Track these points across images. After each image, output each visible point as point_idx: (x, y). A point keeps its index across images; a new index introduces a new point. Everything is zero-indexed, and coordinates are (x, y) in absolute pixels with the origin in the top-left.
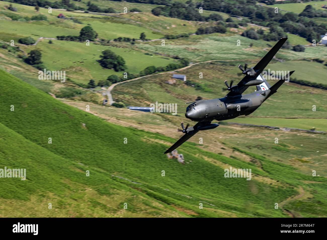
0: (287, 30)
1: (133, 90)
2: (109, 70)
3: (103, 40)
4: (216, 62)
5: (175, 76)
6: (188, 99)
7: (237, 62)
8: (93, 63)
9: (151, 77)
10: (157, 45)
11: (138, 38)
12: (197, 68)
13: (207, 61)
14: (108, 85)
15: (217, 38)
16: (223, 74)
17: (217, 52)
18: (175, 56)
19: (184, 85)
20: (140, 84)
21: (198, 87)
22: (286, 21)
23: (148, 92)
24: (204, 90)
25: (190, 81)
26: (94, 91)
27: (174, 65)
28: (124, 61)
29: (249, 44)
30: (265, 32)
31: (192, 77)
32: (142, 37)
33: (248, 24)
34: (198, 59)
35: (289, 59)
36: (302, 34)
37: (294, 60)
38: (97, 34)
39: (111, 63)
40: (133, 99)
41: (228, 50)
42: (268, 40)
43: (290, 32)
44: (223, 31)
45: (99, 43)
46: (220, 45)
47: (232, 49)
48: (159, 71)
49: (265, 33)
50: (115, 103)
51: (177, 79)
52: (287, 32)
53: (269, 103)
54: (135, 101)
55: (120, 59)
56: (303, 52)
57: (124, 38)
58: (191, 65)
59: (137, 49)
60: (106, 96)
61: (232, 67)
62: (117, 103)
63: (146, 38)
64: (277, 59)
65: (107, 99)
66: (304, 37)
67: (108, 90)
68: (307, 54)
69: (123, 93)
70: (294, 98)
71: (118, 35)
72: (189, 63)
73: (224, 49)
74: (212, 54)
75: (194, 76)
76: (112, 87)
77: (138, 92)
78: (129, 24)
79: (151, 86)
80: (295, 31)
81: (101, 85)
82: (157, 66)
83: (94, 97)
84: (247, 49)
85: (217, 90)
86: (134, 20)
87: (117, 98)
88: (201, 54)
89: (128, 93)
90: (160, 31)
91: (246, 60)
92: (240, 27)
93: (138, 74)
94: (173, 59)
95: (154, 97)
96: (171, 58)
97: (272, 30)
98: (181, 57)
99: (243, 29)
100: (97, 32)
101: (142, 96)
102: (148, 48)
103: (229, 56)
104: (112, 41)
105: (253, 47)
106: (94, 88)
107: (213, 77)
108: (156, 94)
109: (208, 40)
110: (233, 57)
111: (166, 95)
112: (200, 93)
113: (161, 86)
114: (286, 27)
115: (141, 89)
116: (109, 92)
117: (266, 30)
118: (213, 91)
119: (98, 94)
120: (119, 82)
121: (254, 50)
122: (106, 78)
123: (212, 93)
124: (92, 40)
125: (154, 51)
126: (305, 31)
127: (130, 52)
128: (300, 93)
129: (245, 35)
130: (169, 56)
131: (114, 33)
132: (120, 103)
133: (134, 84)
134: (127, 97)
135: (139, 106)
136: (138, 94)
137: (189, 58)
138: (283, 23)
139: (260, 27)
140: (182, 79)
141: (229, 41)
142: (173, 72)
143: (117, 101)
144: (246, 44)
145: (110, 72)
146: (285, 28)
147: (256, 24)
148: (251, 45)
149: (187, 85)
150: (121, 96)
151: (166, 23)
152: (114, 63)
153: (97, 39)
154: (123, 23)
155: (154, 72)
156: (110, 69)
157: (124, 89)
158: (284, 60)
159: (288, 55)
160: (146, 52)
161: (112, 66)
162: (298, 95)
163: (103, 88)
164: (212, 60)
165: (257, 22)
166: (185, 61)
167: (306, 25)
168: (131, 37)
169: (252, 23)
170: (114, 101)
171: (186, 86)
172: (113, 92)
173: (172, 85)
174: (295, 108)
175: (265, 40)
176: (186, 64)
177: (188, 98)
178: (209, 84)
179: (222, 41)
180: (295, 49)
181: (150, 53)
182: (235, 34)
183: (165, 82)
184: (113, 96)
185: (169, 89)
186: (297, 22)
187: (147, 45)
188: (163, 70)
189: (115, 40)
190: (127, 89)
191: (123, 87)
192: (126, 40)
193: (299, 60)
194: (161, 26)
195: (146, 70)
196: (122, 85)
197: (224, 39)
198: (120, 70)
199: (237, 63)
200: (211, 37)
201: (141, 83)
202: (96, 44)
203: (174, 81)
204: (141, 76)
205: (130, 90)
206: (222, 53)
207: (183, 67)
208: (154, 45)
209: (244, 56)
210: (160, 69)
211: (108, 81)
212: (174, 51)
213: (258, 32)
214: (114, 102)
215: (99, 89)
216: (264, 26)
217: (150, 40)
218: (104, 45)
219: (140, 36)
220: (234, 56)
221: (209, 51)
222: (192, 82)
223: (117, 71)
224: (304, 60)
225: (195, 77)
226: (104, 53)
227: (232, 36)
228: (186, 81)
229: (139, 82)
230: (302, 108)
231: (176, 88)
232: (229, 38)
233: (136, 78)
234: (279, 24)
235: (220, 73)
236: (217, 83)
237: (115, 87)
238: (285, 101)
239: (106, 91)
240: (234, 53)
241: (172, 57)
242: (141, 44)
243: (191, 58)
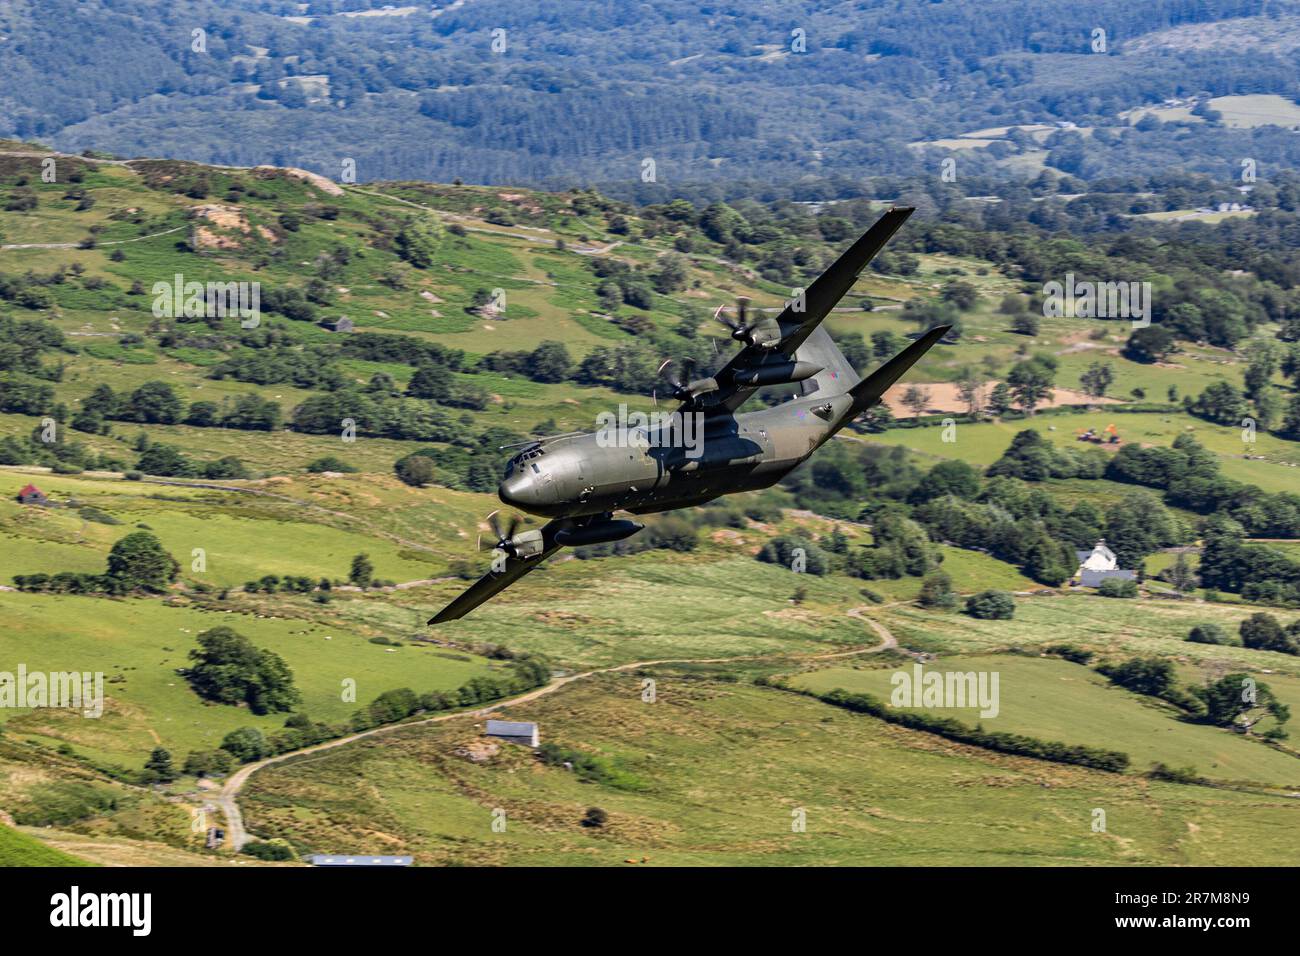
0: (942, 534)
1: (324, 786)
2: (230, 707)
3: (200, 589)
4: (657, 666)
5: (494, 726)
6: (550, 820)
7: (742, 667)
8: (164, 682)
9: (397, 732)
10: (417, 602)
11: (344, 577)
12: (585, 693)
13: (621, 663)
14: (224, 770)
15: (661, 569)
16: (688, 717)
17: (662, 626)
18: (494, 646)
19: (531, 761)
20: (352, 764)
21: (589, 772)
22: (935, 496)
23: (388, 793)
24: (616, 782)
25: (556, 748)
26: (167, 794)
27: (490, 681)
28: (286, 673)
29: (792, 592)
30: (850, 541)
31: (561, 733)
32: (360, 571)
33: (785, 511)
34: (587, 659)
35: (952, 648)
36: (1003, 548)
37: (972, 654)
38: (176, 564)
39: (235, 681)
40: (328, 823)
41: (709, 618)
42: (865, 576)
43: (952, 540)
44: (682, 544)
45: (188, 601)
46: (672, 600)
47: (719, 616)
48: (429, 709)
49: (850, 549)
50: (255, 843)
51: (501, 741)
52: (940, 541)
53: (875, 830)
54: (338, 833)
55: (270, 664)
56: (1009, 618)
57: (286, 578)
58: (557, 682)
59: (337, 622)
60: (219, 816)
61: (723, 685)
62: (264, 841)
63: (374, 577)
64: (904, 651)
65: (221, 828)
66: (1011, 560)
67: (225, 789)
68: (1023, 626)
69: (288, 802)
70: (977, 808)
71: (261, 567)
72: (549, 676)
73: (690, 613)
74: (641, 638)
75: (572, 725)
76: (239, 779)
77: (349, 795)
78: (304, 521)
79: (397, 768)
80: (972, 538)
81: (196, 769)
82: (420, 690)
83: (170, 820)
84: (785, 613)
85: (666, 779)
86: (325, 507)
87: (261, 823)
88: (597, 637)
89: (307, 801)
90: (428, 548)
91: (780, 655)
92: (752, 524)
93: (346, 721)
94: (485, 661)
95: (412, 815)
96: (477, 653)
97: (881, 535)
98: (515, 650)
99: (764, 533)
100: (177, 557)
101: (363, 812)
102: (382, 617)
103: (715, 642)
104: (237, 592)
105: (806, 604)
106: (170, 781)
107: (648, 727)
108: (422, 800)
109: (623, 582)
110: (727, 647)
111: (459, 804)
112: (598, 796)
113: (442, 768)
114: (936, 519)
115: (360, 782)
116: (231, 798)
117: (858, 535)
118: (651, 785)
119: (185, 806)
120: (269, 756)
121: (811, 618)
122: (218, 742)
123: (645, 792)
124: (158, 587)
125: (409, 628)
126: (1014, 534)
127: (312, 635)
128: (997, 785)
129: (774, 556)
130: (470, 648)
131: (247, 560)
132: (274, 841)
133: (329, 763)
134: (304, 815)
135: (352, 854)
136: (350, 805)
137: (549, 653)
138: (923, 507)
139: (831, 523)
140: (525, 740)
141: (709, 583)
142: (485, 711)
143: (263, 832)
144: (779, 591)
145: (233, 719)
146: (934, 525)
147: (817, 511)
148: (799, 598)
149: (545, 763)
150: (278, 814)
151: (453, 514)
152: (247, 682)
153: (180, 586)
154: (280, 517)
155: (411, 713)
156: (234, 703)
157: (288, 784)
158: (933, 655)
159: (949, 632)
160: (378, 633)
161: (242, 692)
162: (991, 793)
163: (206, 783)
164: (642, 659)
165: (819, 503)
166: (533, 666)
167: (1015, 509)
168: (316, 573)
169: (803, 508)
170: (249, 832)
171: (539, 769)
172: (248, 798)
173: (482, 764)
174: (981, 848)
175: (854, 575)
176: (538, 679)
177: (549, 815)
178: (630, 758)
179: (683, 583)
180: (973, 611)
181: (392, 639)
182: (734, 555)
183: (458, 753)
184: (244, 815)
185: (470, 781)
186: (983, 498)
187: (379, 607)
188: (446, 707)
189: (251, 588)
190: (301, 785)
191: (285, 774)
192: (296, 586)
193: (996, 653)
194: (433, 527)
195: (379, 704)
196: (281, 769)
197: (688, 574)
198: (272, 707)
199: (745, 668)
200: (634, 567)
201: (357, 758)
202: (176, 606)
203: (493, 749)
204: (358, 731)
205: (315, 789)
206: (683, 630)
207: (527, 690)
208: (409, 605)
209: (770, 643)
210: (434, 702)
211: (226, 754)
212: (491, 628)
213: (824, 544)
214: (251, 838)
215: (192, 789)
216: (850, 519)
217: (390, 584)
218: (207, 608)
219: (349, 570)
220: (733, 643)
221: (629, 625)
222: (565, 753)
223: (259, 711)
224: (1013, 651)
225: (576, 730)
226: (208, 640)
227: (720, 564)
228: (538, 749)
229: (349, 754)
230: (1008, 846)
231: (500, 777)
232: (709, 571)
233: (336, 737)
234: (910, 509)
235: (675, 710)
236: (665, 752)
237: (254, 774)
238: (941, 819)
239: (218, 793)
240: (728, 632)
241: (482, 651)
242: (356, 603)
243: (558, 654)
